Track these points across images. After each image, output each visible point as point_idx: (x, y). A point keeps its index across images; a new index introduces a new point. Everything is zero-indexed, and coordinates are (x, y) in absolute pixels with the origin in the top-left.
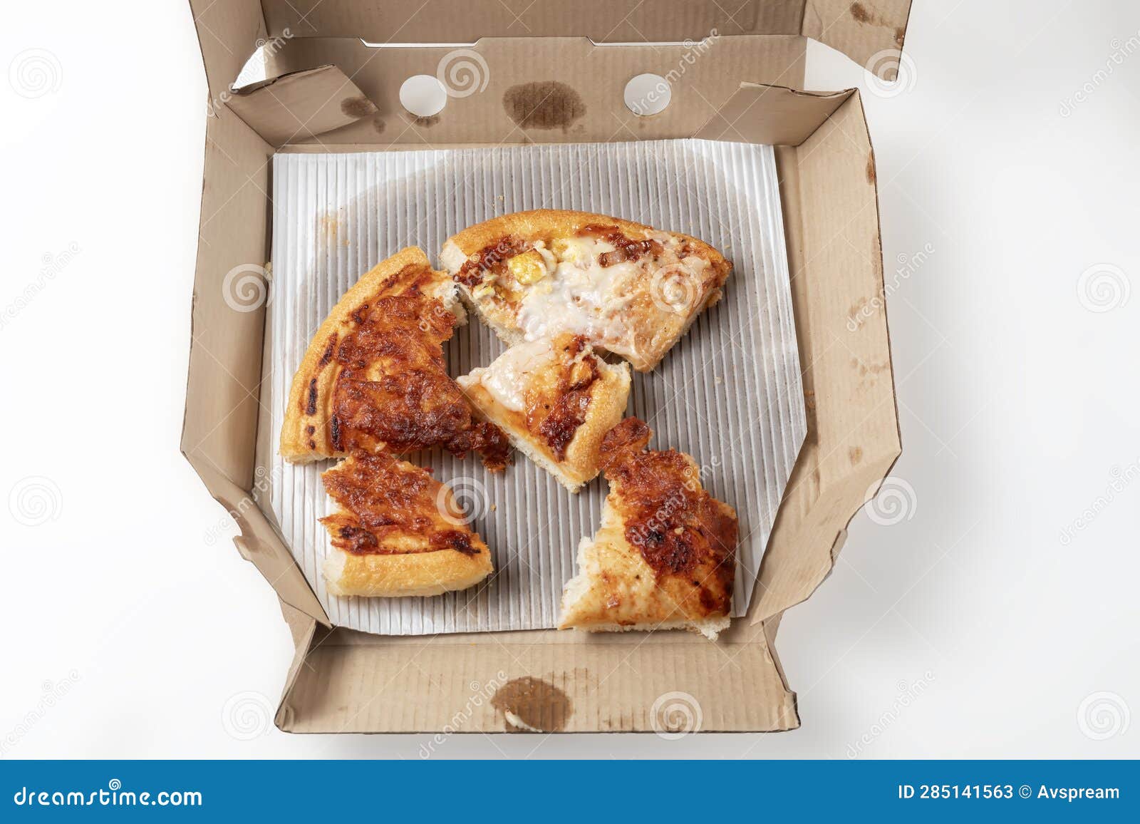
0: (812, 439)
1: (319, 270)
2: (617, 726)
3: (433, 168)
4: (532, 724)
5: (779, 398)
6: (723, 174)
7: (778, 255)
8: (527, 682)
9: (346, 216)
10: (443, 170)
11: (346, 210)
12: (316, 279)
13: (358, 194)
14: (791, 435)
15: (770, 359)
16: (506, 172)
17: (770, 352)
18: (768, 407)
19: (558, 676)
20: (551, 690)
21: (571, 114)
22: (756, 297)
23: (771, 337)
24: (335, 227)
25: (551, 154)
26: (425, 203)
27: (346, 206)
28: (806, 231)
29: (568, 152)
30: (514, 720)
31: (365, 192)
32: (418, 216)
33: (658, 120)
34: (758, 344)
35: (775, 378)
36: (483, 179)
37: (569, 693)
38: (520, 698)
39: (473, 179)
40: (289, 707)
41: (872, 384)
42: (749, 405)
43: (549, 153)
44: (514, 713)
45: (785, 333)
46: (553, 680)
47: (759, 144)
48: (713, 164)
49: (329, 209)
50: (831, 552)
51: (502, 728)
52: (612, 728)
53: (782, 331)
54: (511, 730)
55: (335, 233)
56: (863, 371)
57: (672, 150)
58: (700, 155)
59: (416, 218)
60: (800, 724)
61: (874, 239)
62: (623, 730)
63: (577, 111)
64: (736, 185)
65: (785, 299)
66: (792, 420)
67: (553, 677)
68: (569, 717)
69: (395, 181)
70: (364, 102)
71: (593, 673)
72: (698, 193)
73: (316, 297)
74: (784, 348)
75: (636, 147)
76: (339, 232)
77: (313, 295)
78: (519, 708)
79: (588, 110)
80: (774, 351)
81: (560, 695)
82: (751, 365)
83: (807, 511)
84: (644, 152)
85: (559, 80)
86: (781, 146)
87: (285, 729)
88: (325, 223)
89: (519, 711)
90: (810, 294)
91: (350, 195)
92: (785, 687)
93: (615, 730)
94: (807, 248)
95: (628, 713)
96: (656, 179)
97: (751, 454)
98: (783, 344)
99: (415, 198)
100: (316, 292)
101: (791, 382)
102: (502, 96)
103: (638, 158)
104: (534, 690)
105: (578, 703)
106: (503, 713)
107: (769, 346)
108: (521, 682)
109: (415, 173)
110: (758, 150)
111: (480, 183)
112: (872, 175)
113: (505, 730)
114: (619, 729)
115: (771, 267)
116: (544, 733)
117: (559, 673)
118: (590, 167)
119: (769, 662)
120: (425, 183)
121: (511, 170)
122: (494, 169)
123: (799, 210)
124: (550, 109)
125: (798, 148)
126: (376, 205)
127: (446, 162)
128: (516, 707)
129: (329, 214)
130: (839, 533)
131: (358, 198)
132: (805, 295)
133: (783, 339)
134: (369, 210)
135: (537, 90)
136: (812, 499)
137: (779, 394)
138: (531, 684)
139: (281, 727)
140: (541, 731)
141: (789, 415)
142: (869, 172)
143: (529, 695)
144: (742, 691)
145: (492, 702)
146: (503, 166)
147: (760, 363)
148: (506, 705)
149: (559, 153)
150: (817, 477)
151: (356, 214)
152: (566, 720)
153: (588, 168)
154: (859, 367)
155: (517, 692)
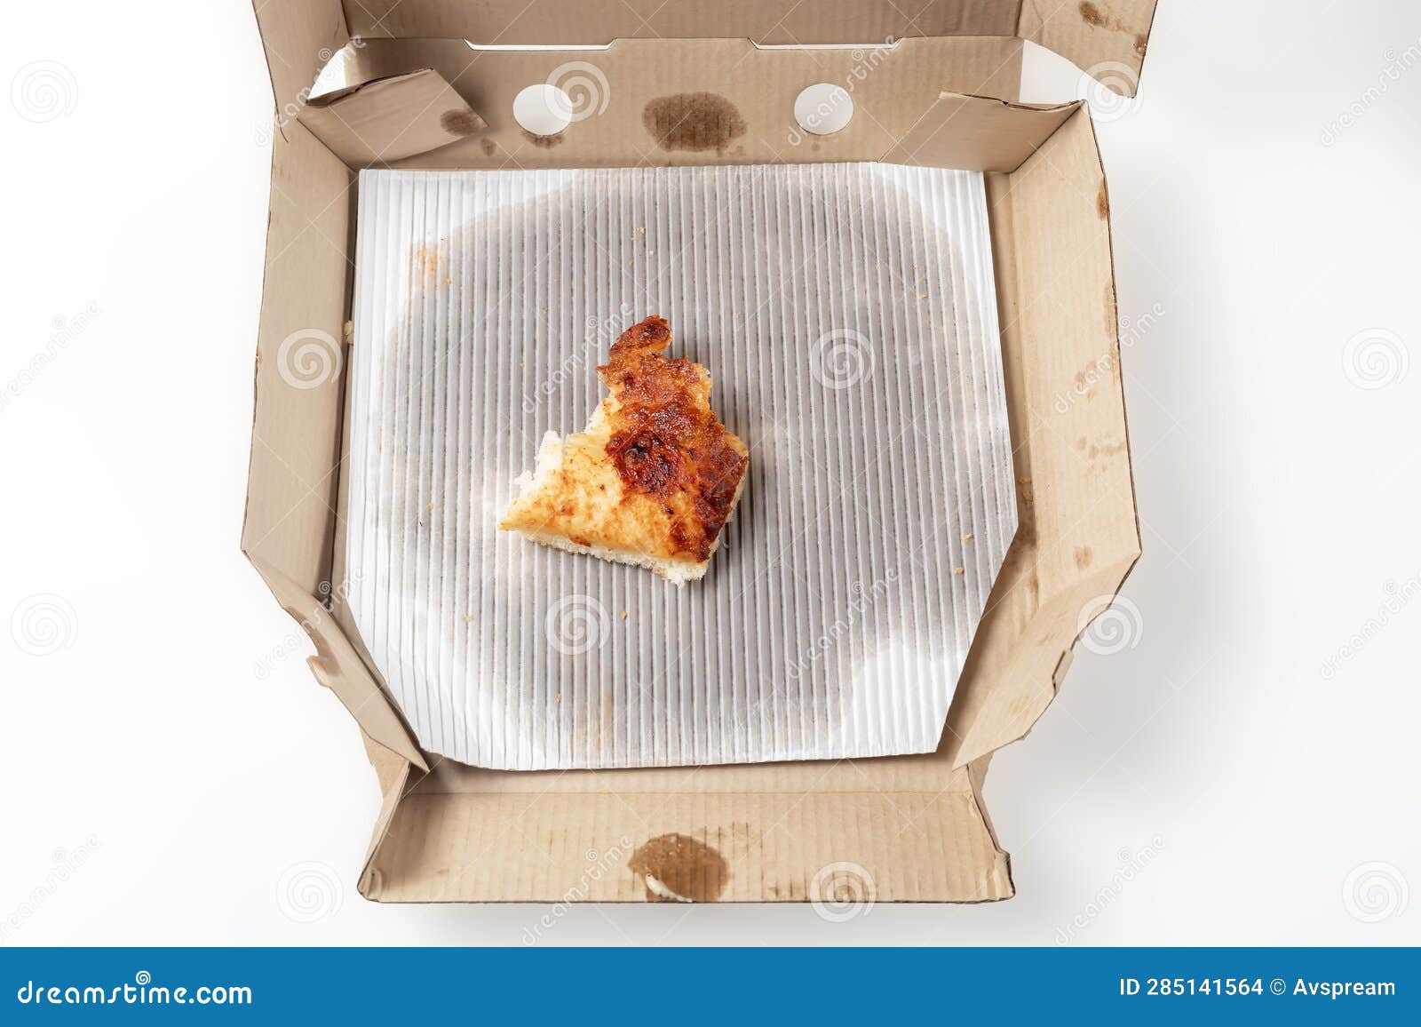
0: (1026, 536)
1: (412, 314)
2: (785, 894)
3: (557, 192)
4: (679, 891)
5: (984, 484)
6: (920, 208)
7: (986, 309)
8: (673, 840)
9: (449, 249)
10: (571, 194)
11: (448, 241)
12: (409, 326)
13: (464, 223)
14: (998, 530)
15: (974, 436)
16: (649, 200)
17: (974, 427)
18: (969, 495)
19: (711, 832)
20: (703, 850)
21: (727, 133)
22: (958, 359)
23: (975, 408)
24: (434, 262)
25: (705, 178)
26: (547, 235)
27: (449, 237)
28: (1021, 277)
29: (727, 175)
30: (657, 887)
31: (473, 220)
32: (538, 251)
33: (836, 141)
34: (959, 417)
35: (979, 460)
36: (619, 206)
37: (726, 854)
38: (664, 859)
39: (608, 206)
40: (375, 869)
41: (1104, 469)
42: (946, 493)
43: (703, 176)
44: (657, 879)
45: (993, 404)
46: (705, 838)
47: (965, 169)
48: (907, 193)
49: (427, 241)
50: (1053, 677)
51: (642, 896)
52: (780, 895)
53: (989, 401)
54: (651, 897)
55: (434, 269)
56: (1094, 452)
57: (857, 176)
58: (892, 183)
59: (535, 253)
60: (1014, 892)
61: (1107, 289)
62: (793, 899)
63: (736, 129)
64: (936, 220)
65: (993, 362)
66: (999, 512)
67: (706, 834)
68: (725, 882)
69: (510, 207)
70: (469, 115)
71: (755, 829)
72: (888, 228)
73: (409, 348)
74: (991, 423)
75: (812, 170)
76: (438, 268)
77: (405, 346)
78: (663, 871)
79: (749, 129)
80: (978, 426)
81: (714, 856)
82: (949, 441)
83: (1023, 627)
84: (822, 177)
85: (712, 91)
86: (992, 173)
87: (371, 897)
88: (423, 257)
89: (663, 875)
90: (1026, 358)
91: (454, 224)
92: (996, 846)
93: (782, 900)
94: (1022, 298)
95: (799, 879)
96: (836, 210)
97: (948, 552)
98: (990, 417)
99: (535, 228)
100: (409, 342)
101: (999, 464)
102: (641, 111)
103: (814, 185)
104: (682, 849)
105: (735, 865)
106: (644, 878)
107: (972, 419)
108: (665, 839)
109: (535, 198)
110: (963, 178)
111: (616, 212)
112: (1104, 208)
113: (645, 899)
114: (788, 899)
115: (977, 321)
116: (694, 902)
117: (713, 829)
118: (753, 193)
119: (975, 815)
120: (547, 210)
121: (655, 196)
122: (634, 195)
123: (1013, 253)
124: (701, 127)
125: (1011, 175)
126: (486, 237)
127: (574, 186)
128: (659, 871)
129: (427, 246)
130: (1064, 654)
131: (464, 228)
132: (1020, 358)
133: (990, 412)
134: (476, 243)
135: (686, 104)
136: (1028, 612)
137: (983, 479)
138: (677, 842)
139: (366, 894)
140: (690, 900)
141: (996, 505)
142: (1101, 205)
143: (676, 856)
144: (942, 852)
145: (630, 865)
146: (646, 191)
147: (962, 441)
148: (646, 868)
149: (715, 176)
150: (1035, 585)
151: (461, 247)
152: (722, 887)
153: (751, 196)
154: (1088, 447)
155: (661, 852)
